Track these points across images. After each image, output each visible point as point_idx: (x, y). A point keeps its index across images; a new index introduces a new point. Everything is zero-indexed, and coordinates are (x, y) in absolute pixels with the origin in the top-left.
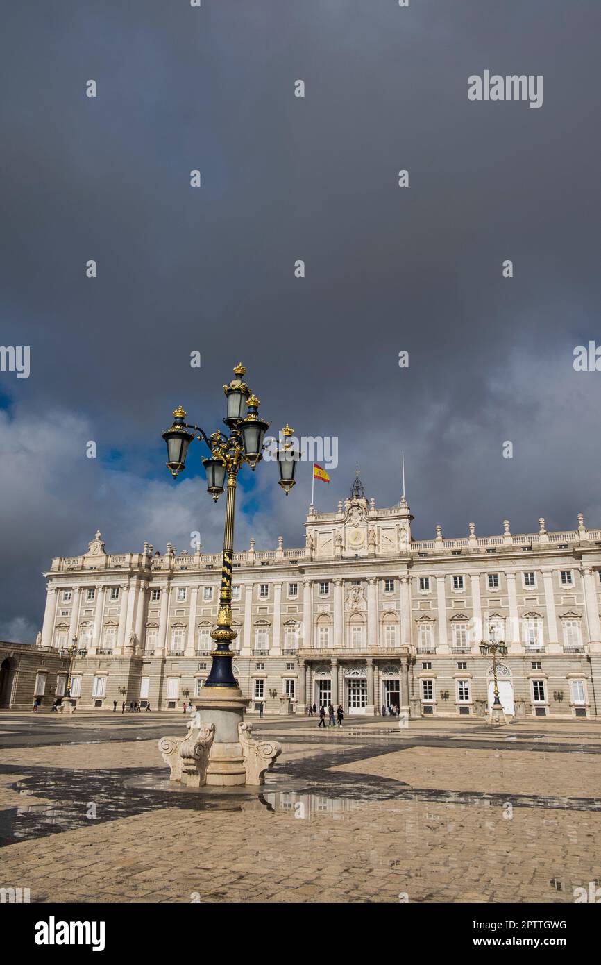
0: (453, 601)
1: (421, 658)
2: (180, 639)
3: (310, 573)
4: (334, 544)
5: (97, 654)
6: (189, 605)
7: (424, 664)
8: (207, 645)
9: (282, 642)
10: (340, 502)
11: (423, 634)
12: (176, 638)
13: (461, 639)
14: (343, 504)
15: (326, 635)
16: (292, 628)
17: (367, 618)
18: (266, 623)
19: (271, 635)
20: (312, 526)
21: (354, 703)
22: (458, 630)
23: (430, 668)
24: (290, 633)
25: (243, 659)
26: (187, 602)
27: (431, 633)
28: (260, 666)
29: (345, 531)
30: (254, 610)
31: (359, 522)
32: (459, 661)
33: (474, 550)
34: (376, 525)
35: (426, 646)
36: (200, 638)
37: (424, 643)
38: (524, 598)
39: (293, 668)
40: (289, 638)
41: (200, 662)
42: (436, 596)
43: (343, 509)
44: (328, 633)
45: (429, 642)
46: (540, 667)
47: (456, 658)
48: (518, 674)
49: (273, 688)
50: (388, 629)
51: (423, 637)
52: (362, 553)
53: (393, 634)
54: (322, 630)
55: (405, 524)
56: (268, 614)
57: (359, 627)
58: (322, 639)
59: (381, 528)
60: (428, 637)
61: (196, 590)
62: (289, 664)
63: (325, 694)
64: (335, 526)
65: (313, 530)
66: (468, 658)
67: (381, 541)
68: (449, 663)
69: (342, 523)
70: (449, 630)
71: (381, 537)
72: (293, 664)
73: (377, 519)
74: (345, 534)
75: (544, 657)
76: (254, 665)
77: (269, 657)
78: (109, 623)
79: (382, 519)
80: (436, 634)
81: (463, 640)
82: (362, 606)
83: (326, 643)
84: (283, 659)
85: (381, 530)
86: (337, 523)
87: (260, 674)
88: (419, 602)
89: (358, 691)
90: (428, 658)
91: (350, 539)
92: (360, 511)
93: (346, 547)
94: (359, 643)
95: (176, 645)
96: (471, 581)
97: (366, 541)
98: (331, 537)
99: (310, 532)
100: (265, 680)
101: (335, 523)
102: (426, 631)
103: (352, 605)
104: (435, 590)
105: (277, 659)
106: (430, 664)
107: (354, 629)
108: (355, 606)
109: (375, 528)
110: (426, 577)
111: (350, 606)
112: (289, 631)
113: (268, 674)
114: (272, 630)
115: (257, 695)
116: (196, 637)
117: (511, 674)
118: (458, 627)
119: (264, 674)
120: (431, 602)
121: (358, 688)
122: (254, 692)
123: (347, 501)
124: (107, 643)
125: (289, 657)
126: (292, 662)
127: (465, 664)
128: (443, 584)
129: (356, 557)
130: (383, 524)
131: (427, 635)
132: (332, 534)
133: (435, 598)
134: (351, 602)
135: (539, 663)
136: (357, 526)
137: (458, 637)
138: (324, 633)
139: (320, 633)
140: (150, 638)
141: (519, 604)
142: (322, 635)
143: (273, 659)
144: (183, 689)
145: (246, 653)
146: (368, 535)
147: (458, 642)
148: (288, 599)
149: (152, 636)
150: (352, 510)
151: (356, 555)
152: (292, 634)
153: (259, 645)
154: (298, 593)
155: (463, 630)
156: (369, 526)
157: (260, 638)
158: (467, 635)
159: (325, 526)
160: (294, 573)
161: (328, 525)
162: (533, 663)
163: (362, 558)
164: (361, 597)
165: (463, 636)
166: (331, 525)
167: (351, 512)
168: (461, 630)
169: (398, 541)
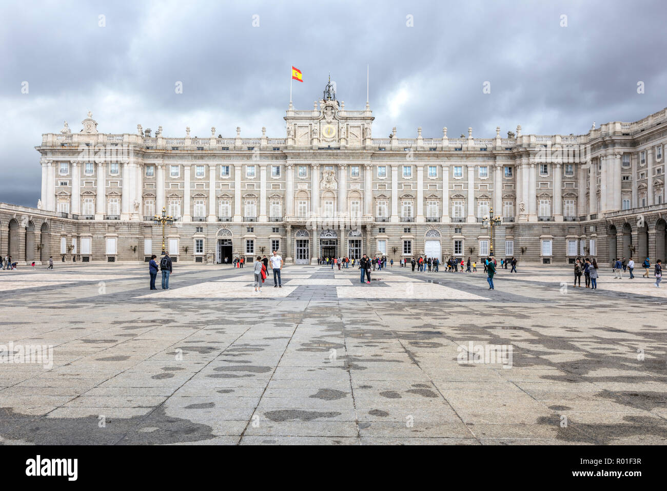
0: (403, 185)
1: (378, 225)
2: (176, 208)
3: (292, 158)
4: (311, 135)
5: (104, 219)
7: (380, 229)
8: (201, 212)
9: (268, 212)
10: (316, 101)
11: (380, 208)
12: (172, 207)
13: (407, 212)
15: (304, 207)
16: (276, 201)
17: (337, 195)
18: (253, 197)
19: (259, 206)
20: (292, 120)
22: (406, 205)
23: (384, 232)
24: (274, 205)
25: (235, 225)
26: (181, 177)
27: (385, 207)
28: (251, 230)
29: (320, 126)
30: (243, 186)
31: (331, 120)
32: (405, 227)
33: (421, 147)
34: (346, 124)
35: (381, 216)
36: (195, 207)
37: (380, 214)
38: (454, 185)
39: (277, 231)
40: (274, 208)
41: (197, 226)
44: (306, 205)
45: (384, 213)
46: (460, 232)
47: (403, 225)
48: (445, 236)
49: (262, 246)
50: (353, 203)
51: (380, 210)
52: (333, 145)
53: (357, 207)
54: (301, 203)
56: (256, 189)
57: (331, 201)
58: (301, 209)
59: (349, 126)
60: (384, 210)
61: (189, 168)
62: (274, 229)
63: (301, 250)
64: (311, 122)
65: (293, 124)
66: (412, 225)
67: (349, 136)
68: (398, 229)
69: (318, 119)
70: (399, 205)
71: (349, 134)
72: (277, 229)
73: (347, 119)
74: (320, 129)
75: (464, 225)
76: (245, 229)
77: (258, 223)
78: (112, 193)
79: (351, 119)
80: (390, 208)
82: (333, 186)
83: (304, 213)
84: (269, 225)
85: (349, 127)
86: (313, 119)
87: (250, 236)
88: (377, 184)
90: (384, 225)
91: (324, 132)
92: (333, 111)
93: (321, 139)
95: (173, 212)
96: (417, 171)
97: (337, 137)
98: (308, 130)
100: (255, 241)
101: (312, 119)
102: (382, 206)
103: (326, 185)
104: (390, 176)
105: (264, 225)
106: (384, 229)
107: (327, 203)
108: (328, 186)
109: (345, 126)
110: (384, 166)
111: (324, 185)
112: (274, 203)
113: (257, 236)
114: (259, 202)
115: (248, 251)
116: (192, 206)
117: (441, 236)
118: (406, 203)
119: (254, 236)
120: (386, 184)
122: (246, 249)
124: (112, 211)
125: (275, 223)
126: (278, 227)
127: (409, 229)
128: (396, 172)
129: (329, 148)
130: (351, 123)
131: (383, 208)
132: (309, 127)
133: (389, 182)
134: (325, 183)
135: (460, 229)
136: (329, 123)
137: (405, 210)
138: (303, 205)
139: (299, 205)
140: (148, 207)
141: (449, 188)
142: (301, 207)
143: (260, 225)
144: (183, 247)
145: (237, 219)
146: (338, 131)
147: (405, 214)
148: (272, 178)
149: (149, 205)
150: (327, 109)
151: (329, 146)
152: (276, 205)
153: (249, 213)
154: (280, 174)
155: (409, 205)
156: (340, 124)
157: (249, 208)
158: (412, 209)
159: (303, 121)
160: (277, 158)
161: (305, 121)
162: (456, 229)
163: (335, 149)
164: (333, 179)
165: (409, 210)
166: (308, 120)
167: (325, 111)
168: (407, 205)
169: (363, 137)
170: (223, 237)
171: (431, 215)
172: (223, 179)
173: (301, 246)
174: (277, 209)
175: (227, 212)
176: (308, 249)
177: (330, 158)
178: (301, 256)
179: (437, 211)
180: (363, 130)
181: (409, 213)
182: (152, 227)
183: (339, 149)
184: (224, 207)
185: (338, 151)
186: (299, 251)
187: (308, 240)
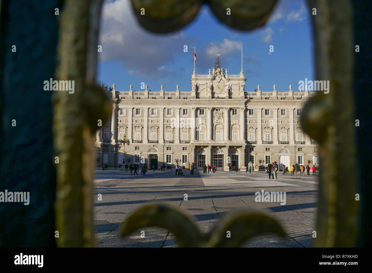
1: (249, 146)
3: (195, 104)
4: (207, 90)
6: (128, 117)
7: (251, 148)
8: (139, 138)
10: (210, 70)
11: (250, 135)
12: (121, 134)
13: (268, 137)
14: (212, 71)
15: (203, 134)
17: (223, 127)
19: (174, 134)
20: (195, 81)
21: (219, 166)
24: (184, 133)
25: (160, 145)
26: (126, 116)
27: (254, 134)
28: (169, 148)
29: (212, 84)
30: (164, 121)
33: (276, 97)
35: (252, 140)
36: (135, 134)
37: (250, 139)
39: (186, 150)
40: (184, 135)
41: (136, 146)
42: (257, 118)
43: (211, 73)
45: (253, 138)
46: (301, 150)
47: (265, 146)
48: (292, 153)
49: (176, 158)
50: (234, 132)
51: (250, 136)
52: (221, 96)
53: (236, 135)
55: (242, 83)
58: (201, 136)
59: (231, 84)
61: (131, 110)
62: (184, 148)
63: (200, 161)
64: (207, 82)
65: (196, 83)
66: (271, 146)
68: (262, 148)
69: (211, 80)
70: (262, 133)
73: (229, 80)
75: (304, 146)
76: (166, 148)
77: (174, 144)
79: (232, 80)
80: (256, 135)
81: (268, 138)
82: (221, 121)
83: (203, 138)
84: (180, 145)
86: (209, 80)
87: (169, 153)
88: (249, 120)
89: (217, 160)
91: (215, 88)
92: (221, 75)
93: (213, 92)
94: (219, 139)
96: (273, 112)
97: (223, 90)
98: (205, 87)
99: (194, 83)
100: (172, 156)
102: (252, 134)
104: (256, 115)
105: (177, 145)
106: (253, 148)
107: (217, 132)
108: (218, 121)
110: (252, 109)
111: (215, 121)
114: (175, 131)
116: (133, 134)
117: (289, 153)
119: (172, 152)
120: (254, 120)
121: (217, 159)
122: (166, 161)
123: (214, 70)
125: (185, 144)
126: (186, 147)
127: (269, 149)
128: (260, 113)
130: (232, 82)
131: (252, 135)
132: (206, 85)
133: (256, 119)
134: (216, 119)
135: (301, 149)
136: (218, 82)
137: (266, 136)
140: (106, 134)
141: (294, 123)
142: (201, 134)
144: (127, 159)
145: (161, 142)
146: (224, 87)
147: (266, 139)
148: (183, 116)
149: (107, 132)
150: (217, 74)
151: (218, 97)
152: (185, 133)
153: (168, 138)
154: (188, 114)
155: (269, 133)
156: (225, 83)
157: (168, 135)
158: (270, 136)
159: (202, 81)
160: (186, 104)
161: (203, 81)
162: (299, 149)
163: (222, 98)
164: (221, 117)
165: (269, 136)
166: (205, 81)
167: (216, 75)
168: (268, 133)
169: (239, 91)
170: (152, 153)
171: (283, 140)
172: (152, 117)
173: (200, 159)
174: (186, 136)
175: (154, 137)
176: (205, 161)
177: (219, 104)
178: (200, 165)
179: (287, 137)
180: (239, 87)
181: (269, 138)
182: (108, 146)
183: (225, 98)
184: (152, 134)
185: (224, 100)
186: (199, 162)
187: (205, 155)
